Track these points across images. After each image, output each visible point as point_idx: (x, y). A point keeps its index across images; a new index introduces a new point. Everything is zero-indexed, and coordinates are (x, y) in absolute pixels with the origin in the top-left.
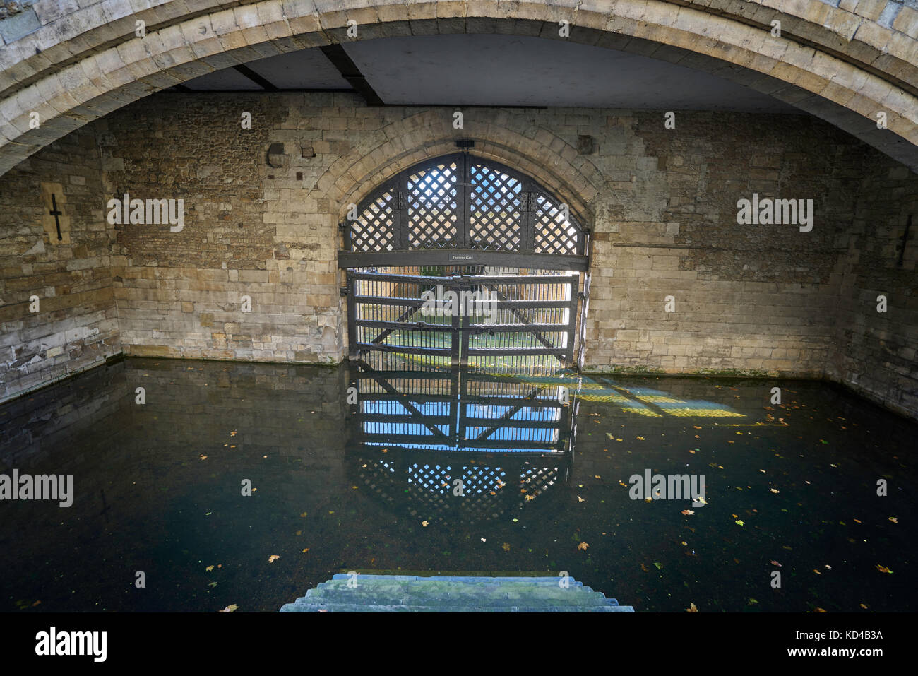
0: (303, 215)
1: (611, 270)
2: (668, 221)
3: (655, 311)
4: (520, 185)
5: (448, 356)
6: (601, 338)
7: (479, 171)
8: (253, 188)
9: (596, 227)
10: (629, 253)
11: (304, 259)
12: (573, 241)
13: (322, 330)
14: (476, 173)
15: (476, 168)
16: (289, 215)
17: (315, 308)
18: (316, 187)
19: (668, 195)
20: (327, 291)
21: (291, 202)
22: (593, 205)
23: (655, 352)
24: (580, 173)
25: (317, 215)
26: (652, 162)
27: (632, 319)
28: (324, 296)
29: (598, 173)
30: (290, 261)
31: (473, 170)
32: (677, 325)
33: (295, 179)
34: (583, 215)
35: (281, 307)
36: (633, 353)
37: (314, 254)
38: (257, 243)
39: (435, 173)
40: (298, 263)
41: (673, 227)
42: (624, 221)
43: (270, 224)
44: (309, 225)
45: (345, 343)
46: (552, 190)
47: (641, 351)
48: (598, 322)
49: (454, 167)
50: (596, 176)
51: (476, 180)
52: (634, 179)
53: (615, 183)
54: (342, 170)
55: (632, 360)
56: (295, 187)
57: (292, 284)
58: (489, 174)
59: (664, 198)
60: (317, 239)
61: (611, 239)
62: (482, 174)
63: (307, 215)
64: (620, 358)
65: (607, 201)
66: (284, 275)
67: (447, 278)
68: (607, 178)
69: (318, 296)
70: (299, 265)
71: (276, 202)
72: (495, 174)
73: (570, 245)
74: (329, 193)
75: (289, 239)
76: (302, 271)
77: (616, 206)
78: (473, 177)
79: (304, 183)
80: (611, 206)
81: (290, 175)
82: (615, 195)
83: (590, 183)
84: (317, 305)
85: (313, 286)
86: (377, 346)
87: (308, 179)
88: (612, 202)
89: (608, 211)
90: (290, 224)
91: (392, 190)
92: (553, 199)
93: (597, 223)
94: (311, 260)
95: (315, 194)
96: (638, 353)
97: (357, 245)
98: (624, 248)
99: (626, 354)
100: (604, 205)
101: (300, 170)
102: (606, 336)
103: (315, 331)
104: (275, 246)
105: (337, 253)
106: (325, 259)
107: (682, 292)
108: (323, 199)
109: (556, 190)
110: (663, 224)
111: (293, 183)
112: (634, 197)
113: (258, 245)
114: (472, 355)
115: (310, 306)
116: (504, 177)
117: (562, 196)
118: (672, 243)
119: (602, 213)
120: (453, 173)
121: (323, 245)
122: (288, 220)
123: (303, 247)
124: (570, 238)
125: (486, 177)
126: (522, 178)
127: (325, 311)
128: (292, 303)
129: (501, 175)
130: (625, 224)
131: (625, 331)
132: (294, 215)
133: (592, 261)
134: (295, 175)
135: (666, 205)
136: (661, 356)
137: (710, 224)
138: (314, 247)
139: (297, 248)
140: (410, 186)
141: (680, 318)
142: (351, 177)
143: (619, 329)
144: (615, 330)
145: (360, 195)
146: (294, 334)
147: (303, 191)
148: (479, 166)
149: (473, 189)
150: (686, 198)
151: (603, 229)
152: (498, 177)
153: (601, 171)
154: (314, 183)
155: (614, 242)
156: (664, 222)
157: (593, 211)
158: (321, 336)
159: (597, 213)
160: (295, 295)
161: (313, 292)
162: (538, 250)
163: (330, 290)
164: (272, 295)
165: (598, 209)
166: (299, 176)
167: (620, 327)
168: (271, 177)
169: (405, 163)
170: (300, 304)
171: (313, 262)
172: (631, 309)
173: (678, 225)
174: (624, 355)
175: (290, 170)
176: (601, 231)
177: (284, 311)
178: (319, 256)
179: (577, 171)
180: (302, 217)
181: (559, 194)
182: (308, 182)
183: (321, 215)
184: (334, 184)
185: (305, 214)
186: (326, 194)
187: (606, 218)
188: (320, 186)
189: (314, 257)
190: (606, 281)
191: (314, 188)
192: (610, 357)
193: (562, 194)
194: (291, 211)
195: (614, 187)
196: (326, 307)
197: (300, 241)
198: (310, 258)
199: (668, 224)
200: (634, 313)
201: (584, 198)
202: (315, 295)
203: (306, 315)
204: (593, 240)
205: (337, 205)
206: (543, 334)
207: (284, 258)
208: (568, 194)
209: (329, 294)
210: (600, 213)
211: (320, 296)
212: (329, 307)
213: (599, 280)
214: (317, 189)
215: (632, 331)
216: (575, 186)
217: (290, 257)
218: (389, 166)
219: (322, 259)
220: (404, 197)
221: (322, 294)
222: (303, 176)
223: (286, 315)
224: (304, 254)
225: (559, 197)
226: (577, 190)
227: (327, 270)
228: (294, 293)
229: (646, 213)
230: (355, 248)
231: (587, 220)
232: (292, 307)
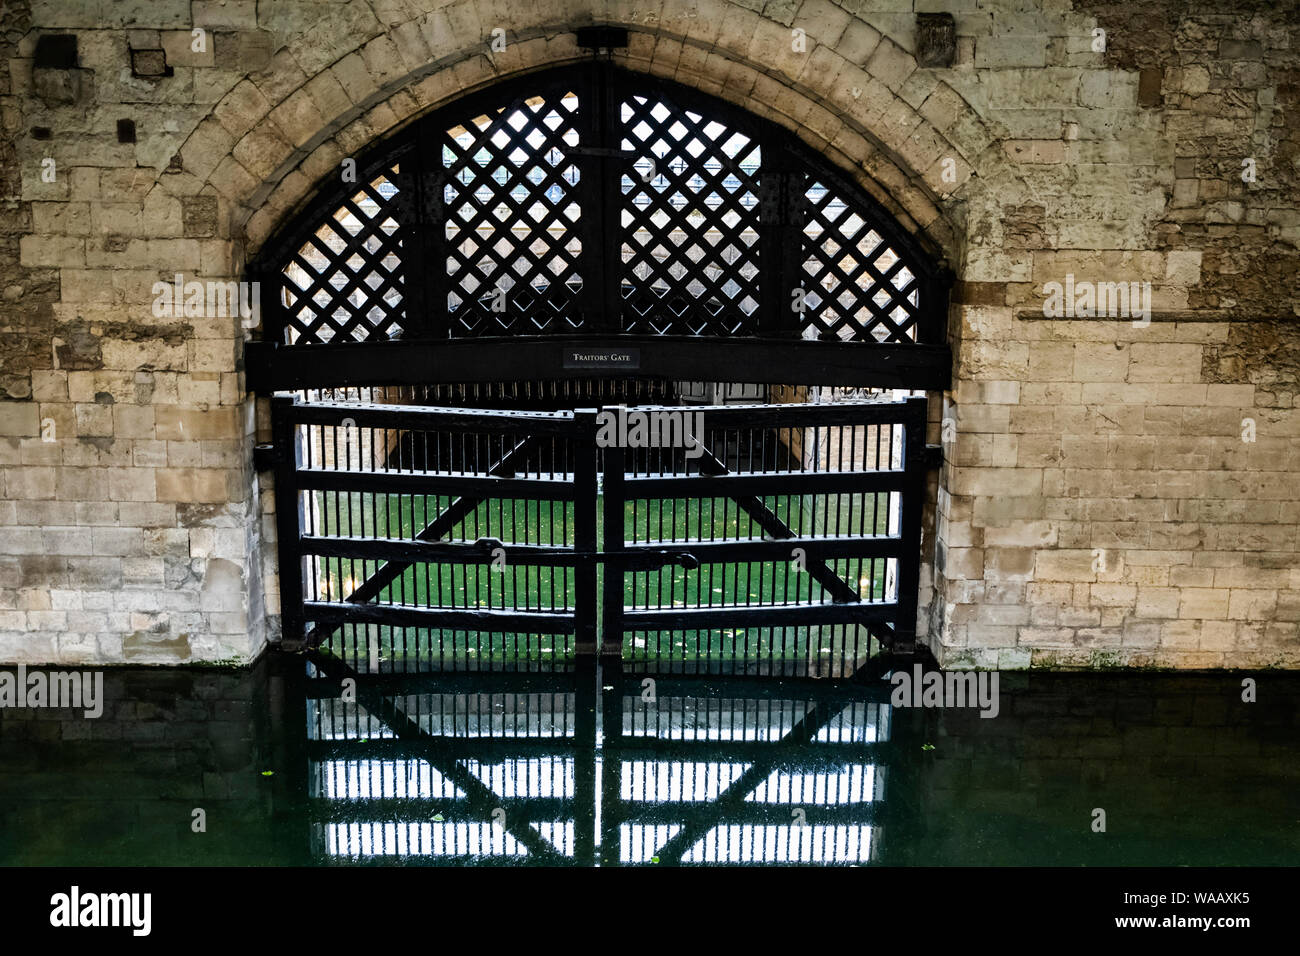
0: (142, 243)
1: (1013, 386)
2: (1170, 248)
3: (1138, 497)
4: (756, 153)
5: (567, 633)
6: (992, 574)
7: (643, 114)
9: (969, 268)
10: (1061, 338)
11: (147, 369)
12: (907, 306)
13: (201, 568)
14: (634, 122)
15: (634, 105)
16: (99, 242)
17: (182, 507)
18: (177, 164)
19: (1167, 176)
20: (215, 460)
21: (106, 206)
22: (959, 206)
23: (1143, 610)
24: (924, 120)
25: (182, 244)
26: (1121, 85)
27: (1074, 520)
28: (207, 474)
29: (973, 117)
30: (103, 375)
31: (627, 113)
32: (1199, 532)
33: (114, 139)
34: (934, 231)
35: (79, 505)
36: (1083, 614)
37: (175, 354)
39: (518, 121)
40: (127, 382)
41: (1185, 264)
42: (1047, 249)
43: (40, 268)
44: (160, 272)
45: (272, 605)
46: (848, 165)
47: (1102, 609)
48: (980, 531)
49: (571, 103)
50: (967, 127)
51: (634, 140)
52: (1074, 132)
53: (1020, 144)
54: (251, 116)
55: (1081, 633)
56: (114, 163)
57: (111, 440)
58: (669, 122)
59: (1157, 184)
61: (1010, 299)
62: (652, 122)
63: (150, 244)
64: (1045, 628)
65: (998, 196)
66: (87, 413)
67: (559, 414)
68: (999, 132)
69: (188, 472)
70: (132, 387)
71: (58, 207)
72: (687, 122)
73: (900, 315)
74: (215, 180)
75: (101, 310)
76: (140, 403)
77: (1023, 209)
78: (627, 131)
79: (143, 151)
80: (1010, 209)
81: (98, 129)
82: (1020, 179)
83: (951, 146)
84: (186, 498)
85: (174, 445)
86: (364, 609)
87: (154, 139)
88: (1014, 198)
89: (1002, 221)
90: (104, 268)
91: (396, 169)
92: (848, 189)
93: (971, 256)
94: (168, 370)
95: (175, 184)
96: (1095, 614)
97: (299, 326)
98: (1048, 324)
99: (1062, 616)
100: (990, 206)
101: (127, 112)
102: (1006, 568)
103: (179, 574)
104: (57, 331)
105: (241, 349)
106: (210, 368)
107: (1213, 441)
108: (198, 196)
109: (859, 165)
110: (1158, 256)
111: (106, 152)
112: (1072, 183)
114: (633, 629)
115: (167, 503)
116: (714, 130)
117: (874, 179)
118: (1182, 305)
119: (985, 229)
120: (570, 120)
122: (96, 258)
123: (143, 334)
124: (899, 298)
125: (661, 131)
126: (762, 131)
127: (211, 514)
128: (113, 495)
129: (703, 123)
130: (1050, 257)
131: (1056, 554)
132: (114, 242)
133: (959, 363)
134: (113, 129)
135: (1162, 202)
136: (1161, 620)
137: (1287, 252)
139: (123, 338)
140: (449, 157)
141: (1209, 516)
142: (277, 136)
143: (1039, 548)
144: (1028, 550)
145: (306, 183)
146: (120, 582)
147: (140, 173)
148: (642, 101)
149: (627, 165)
150: (1217, 183)
151: (989, 274)
152: (695, 131)
153: (981, 112)
154: (172, 150)
155: (1019, 309)
156: (1159, 249)
158: (199, 586)
159: (972, 229)
160: (121, 471)
161: (174, 463)
162: (810, 334)
163: (224, 455)
164: (51, 472)
165: (974, 219)
166: (127, 132)
167: (1042, 542)
168: (42, 134)
169: (433, 91)
170: (136, 496)
171: (172, 376)
172: (1074, 492)
173: (1196, 256)
174: (1056, 619)
175: (100, 112)
176: (983, 278)
177: (87, 519)
178: (191, 359)
179: (916, 112)
180: (136, 247)
181: (868, 174)
182: (156, 148)
183: (194, 243)
184: (231, 154)
185: (147, 240)
186: (208, 183)
187: (999, 242)
188: (188, 160)
189: (176, 362)
190: (1001, 416)
191: (171, 166)
192: (1019, 626)
193: (874, 175)
194: (105, 230)
195: (1017, 157)
196: (215, 504)
197: (134, 317)
198: (162, 366)
199: (1170, 254)
200: (1080, 503)
201: (935, 189)
202: (180, 471)
203: (153, 528)
204: (961, 303)
205: (239, 213)
206: (830, 564)
207: (86, 366)
208: (890, 176)
209: (223, 468)
210: (979, 229)
211: (196, 471)
212: (219, 505)
213: (981, 413)
214: (180, 167)
215: (1075, 553)
216: (909, 155)
217: (105, 362)
218: (387, 100)
219: (200, 368)
220: (431, 189)
221: (202, 468)
222: (138, 130)
223: (96, 530)
224: (144, 354)
225: (868, 185)
226: (915, 167)
227: (215, 399)
228: (118, 464)
229: (1109, 227)
230: (295, 334)
231: (945, 247)
232: (113, 505)
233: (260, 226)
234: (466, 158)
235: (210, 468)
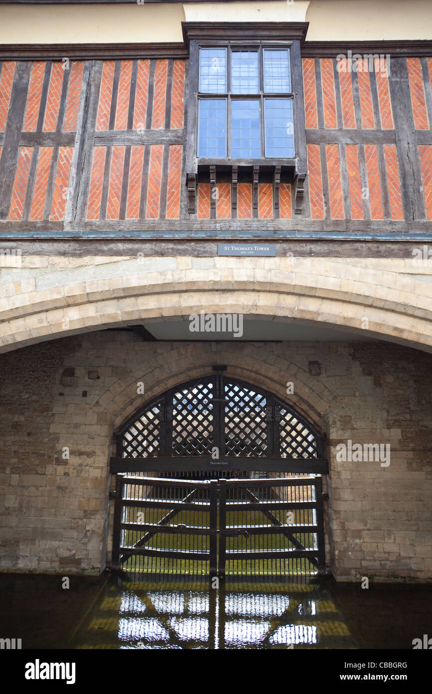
0: (84, 426)
1: (348, 473)
2: (391, 428)
3: (394, 511)
4: (265, 400)
5: (207, 560)
7: (231, 389)
8: (45, 403)
9: (331, 435)
11: (80, 465)
12: (313, 447)
13: (88, 534)
14: (229, 391)
15: (229, 386)
16: (72, 426)
17: (85, 511)
18: (97, 403)
19: (386, 406)
20: (97, 496)
21: (75, 415)
22: (326, 416)
23: (403, 554)
24: (313, 391)
25: (95, 427)
26: (369, 380)
27: (374, 519)
28: (94, 500)
29: (327, 390)
30: (67, 467)
31: (227, 389)
32: (417, 524)
33: (81, 396)
34: (319, 423)
35: (53, 510)
36: (383, 556)
37: (90, 461)
38: (41, 450)
39: (195, 391)
40: (74, 469)
41: (396, 433)
42: (354, 429)
43: (54, 433)
44: (88, 435)
45: (110, 548)
46: (291, 404)
47: (389, 553)
48: (344, 523)
49: (210, 386)
50: (326, 393)
51: (229, 396)
52: (357, 394)
53: (342, 398)
54: (119, 390)
56: (80, 403)
57: (67, 488)
58: (239, 391)
59: (384, 409)
60: (94, 447)
62: (234, 391)
63: (87, 427)
64: (370, 560)
65: (337, 412)
66: (61, 479)
67: (205, 482)
68: (335, 394)
69: (89, 500)
70: (75, 470)
71: (63, 415)
72: (244, 391)
73: (310, 449)
75: (70, 446)
76: (78, 476)
77: (345, 416)
78: (227, 394)
79: (88, 399)
80: (341, 417)
81: (77, 393)
82: (343, 408)
83: (322, 398)
84: (87, 508)
85: (86, 490)
86: (139, 550)
87: (92, 396)
88: (342, 414)
89: (339, 420)
90: (72, 433)
91: (159, 405)
92: (292, 410)
93: (331, 431)
94: (87, 466)
95: (96, 409)
96: (387, 555)
97: (127, 452)
100: (335, 416)
101: (86, 389)
102: (354, 537)
103: (82, 535)
104: (56, 453)
105: (109, 459)
106: (98, 465)
107: (415, 491)
108: (102, 412)
109: (295, 404)
110: (388, 430)
111: (79, 399)
112: (359, 409)
113: (42, 452)
114: (229, 559)
115: (80, 510)
116: (252, 394)
117: (300, 408)
118: (398, 446)
119: (334, 422)
120: (210, 391)
121: (98, 452)
122: (71, 430)
123: (81, 454)
124: (310, 444)
125: (236, 394)
126: (266, 394)
127: (94, 514)
128: (64, 507)
129: (249, 392)
130: (355, 431)
131: (370, 532)
132: (77, 426)
133: (331, 465)
134: (81, 393)
135: (386, 414)
136: (410, 558)
137: (426, 429)
138: (89, 455)
139: (75, 455)
140: (175, 401)
141: (418, 517)
142: (126, 395)
143: (364, 530)
144: (360, 531)
145: (133, 409)
146: (62, 538)
147: (87, 406)
148: (231, 385)
149: (227, 404)
150: (401, 408)
151: (337, 437)
152: (246, 394)
153: (330, 389)
154: (96, 399)
156: (388, 428)
157: (328, 421)
158: (87, 540)
159: (331, 423)
160: (68, 499)
161: (85, 496)
162: (284, 455)
163: (100, 494)
164: (46, 499)
165: (331, 420)
166: (85, 394)
167: (365, 528)
168: (61, 394)
169: (171, 383)
170: (71, 507)
171: (88, 467)
172: (373, 509)
173: (399, 431)
174: (373, 557)
175: (78, 388)
176: (335, 438)
177: (55, 515)
178: (94, 462)
179: (311, 388)
180: (82, 428)
181: (298, 406)
182: (92, 398)
183: (100, 426)
184: (113, 401)
185: (86, 425)
186: (106, 409)
187: (339, 426)
188: (101, 402)
189: (90, 463)
190: (346, 483)
191: (96, 404)
192: (361, 560)
193: (300, 406)
194: (74, 422)
195: (342, 401)
196: (95, 511)
197: (79, 449)
198: (85, 464)
199: (391, 430)
200: (375, 513)
201: (319, 411)
202: (86, 499)
203: (76, 519)
204: (330, 446)
205: (113, 417)
206: (294, 535)
207: (63, 463)
208: (305, 407)
209: (99, 498)
210: (333, 422)
211: (91, 499)
212: (98, 511)
213: (340, 482)
214: (98, 404)
215: (376, 532)
216: (310, 402)
217: (68, 462)
218: (158, 385)
219: (96, 465)
220: (169, 410)
221: (93, 498)
222: (88, 394)
223: (57, 519)
224: (80, 460)
225: (298, 409)
226: (312, 404)
227: (99, 475)
228: (67, 496)
229: (372, 422)
230: (125, 454)
231: (323, 428)
232: (64, 510)
233: (118, 421)
234: (179, 401)
235: (96, 498)
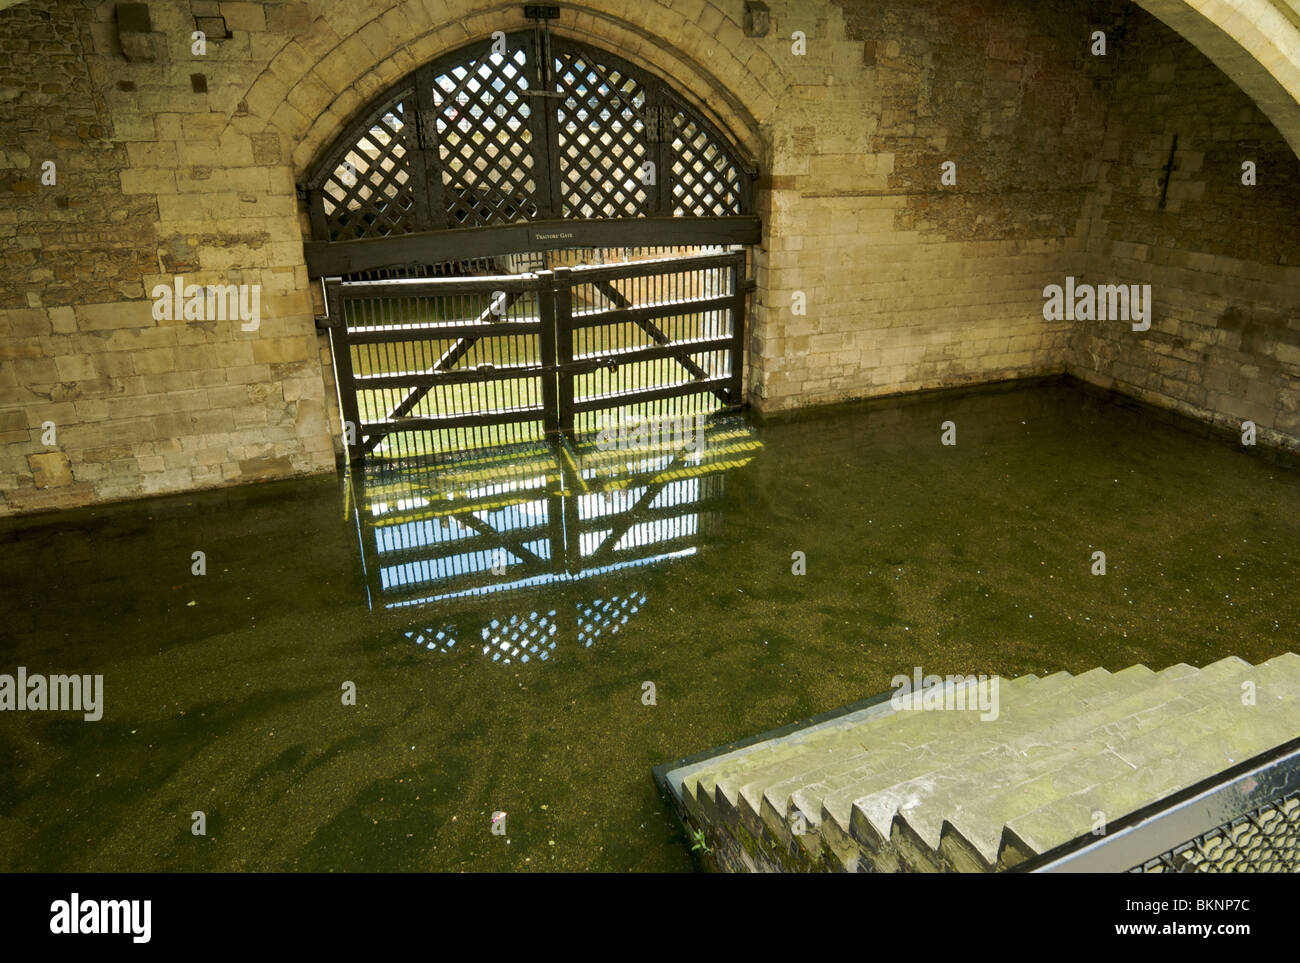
0: (221, 172)
1: (799, 239)
2: (879, 151)
3: (862, 300)
4: (642, 94)
5: (538, 419)
6: (790, 353)
7: (568, 66)
8: (82, 113)
9: (775, 167)
10: (824, 209)
11: (236, 268)
12: (734, 192)
13: (293, 408)
14: (563, 72)
15: (562, 60)
16: (186, 173)
17: (274, 366)
18: (243, 108)
19: (877, 107)
20: (297, 330)
21: (188, 143)
22: (768, 128)
23: (863, 365)
24: (749, 72)
25: (254, 171)
26: (855, 51)
27: (830, 316)
28: (291, 341)
29: (776, 71)
30: (202, 275)
31: (558, 66)
32: (891, 318)
33: (190, 90)
34: (748, 144)
35: (195, 374)
36: (836, 370)
37: (258, 255)
38: (116, 242)
39: (485, 72)
40: (221, 278)
41: (886, 161)
42: (816, 154)
43: (139, 196)
44: (239, 193)
47: (843, 366)
48: (783, 327)
49: (521, 58)
50: (773, 77)
51: (564, 85)
52: (830, 83)
53: (802, 89)
54: (299, 70)
55: (834, 381)
56: (191, 109)
57: (213, 323)
58: (586, 72)
59: (873, 113)
60: (260, 221)
61: (798, 186)
62: (575, 72)
63: (228, 172)
64: (816, 380)
65: (790, 121)
68: (791, 80)
69: (277, 341)
70: (223, 282)
71: (149, 146)
72: (597, 72)
73: (729, 199)
74: (275, 120)
75: (194, 225)
77: (804, 129)
78: (559, 79)
79: (213, 98)
80: (797, 129)
81: (175, 82)
82: (802, 110)
83: (764, 90)
84: (277, 360)
85: (263, 323)
86: (404, 422)
87: (222, 90)
88: (800, 123)
89: (793, 137)
90: (193, 192)
91: (400, 108)
93: (776, 159)
94: (252, 267)
95: (244, 124)
96: (841, 369)
98: (817, 200)
99: (825, 373)
100: (786, 128)
101: (198, 69)
102: (796, 348)
103: (278, 415)
104: (160, 244)
106: (284, 264)
107: (898, 265)
108: (263, 133)
109: (704, 102)
110: (874, 156)
111: (186, 99)
112: (830, 113)
113: (118, 246)
114: (579, 412)
115: (263, 365)
116: (615, 77)
117: (713, 111)
118: (885, 187)
119: (784, 141)
120: (521, 71)
121: (276, 233)
122: (187, 185)
123: (230, 241)
124: (729, 188)
125: (581, 78)
127: (296, 369)
128: (220, 363)
129: (608, 73)
130: (819, 158)
131: (821, 337)
132: (199, 172)
134: (188, 81)
135: (875, 124)
136: (872, 369)
137: (934, 153)
138: (253, 241)
139: (215, 246)
140: (438, 99)
141: (895, 307)
142: (323, 85)
143: (813, 335)
144: (807, 337)
145: (336, 121)
146: (231, 426)
147: (214, 117)
148: (567, 57)
149: (560, 103)
150: (903, 112)
151: (786, 171)
152: (603, 79)
153: (782, 67)
154: (237, 97)
155: (802, 191)
156: (874, 152)
157: (770, 140)
158: (293, 421)
159: (775, 144)
160: (225, 345)
161: (264, 335)
162: (678, 213)
163: (303, 326)
164: (168, 352)
165: (777, 135)
166: (199, 84)
167: (814, 332)
168: (127, 86)
170: (238, 361)
171: (256, 271)
172: (830, 300)
173: (891, 157)
174: (821, 374)
175: (174, 68)
176: (783, 173)
177: (202, 383)
178: (271, 257)
179: (744, 67)
180: (217, 176)
181: (708, 107)
182: (225, 92)
183: (264, 170)
184: (286, 100)
185: (226, 169)
186: (270, 123)
187: (791, 150)
188: (252, 105)
189: (258, 261)
190: (793, 257)
191: (240, 111)
192: (803, 382)
193: (714, 108)
194: (190, 163)
195: (801, 96)
196: (299, 362)
197: (221, 229)
198: (248, 265)
199: (879, 155)
200: (833, 307)
201: (756, 117)
202: (271, 340)
203: (255, 384)
204: (770, 188)
205: (293, 143)
206: (693, 358)
207: (188, 269)
208: (723, 109)
209: (302, 335)
210: (781, 142)
211: (282, 339)
212: (305, 361)
213: (782, 256)
214: (246, 111)
215: (831, 335)
216: (742, 96)
217: (201, 265)
219: (278, 264)
220: (427, 122)
221: (288, 337)
222: (209, 83)
223: (209, 390)
224: (232, 256)
225: (708, 114)
226: (745, 103)
227: (292, 285)
228: (221, 340)
229: (849, 139)
231: (754, 154)
232: (222, 370)
233: (304, 154)
234: (451, 101)
235: (292, 336)
